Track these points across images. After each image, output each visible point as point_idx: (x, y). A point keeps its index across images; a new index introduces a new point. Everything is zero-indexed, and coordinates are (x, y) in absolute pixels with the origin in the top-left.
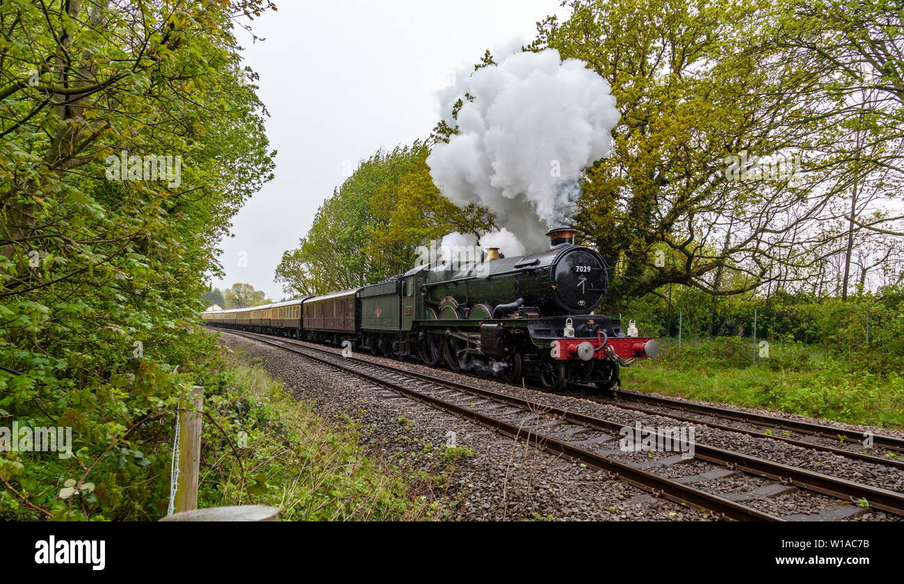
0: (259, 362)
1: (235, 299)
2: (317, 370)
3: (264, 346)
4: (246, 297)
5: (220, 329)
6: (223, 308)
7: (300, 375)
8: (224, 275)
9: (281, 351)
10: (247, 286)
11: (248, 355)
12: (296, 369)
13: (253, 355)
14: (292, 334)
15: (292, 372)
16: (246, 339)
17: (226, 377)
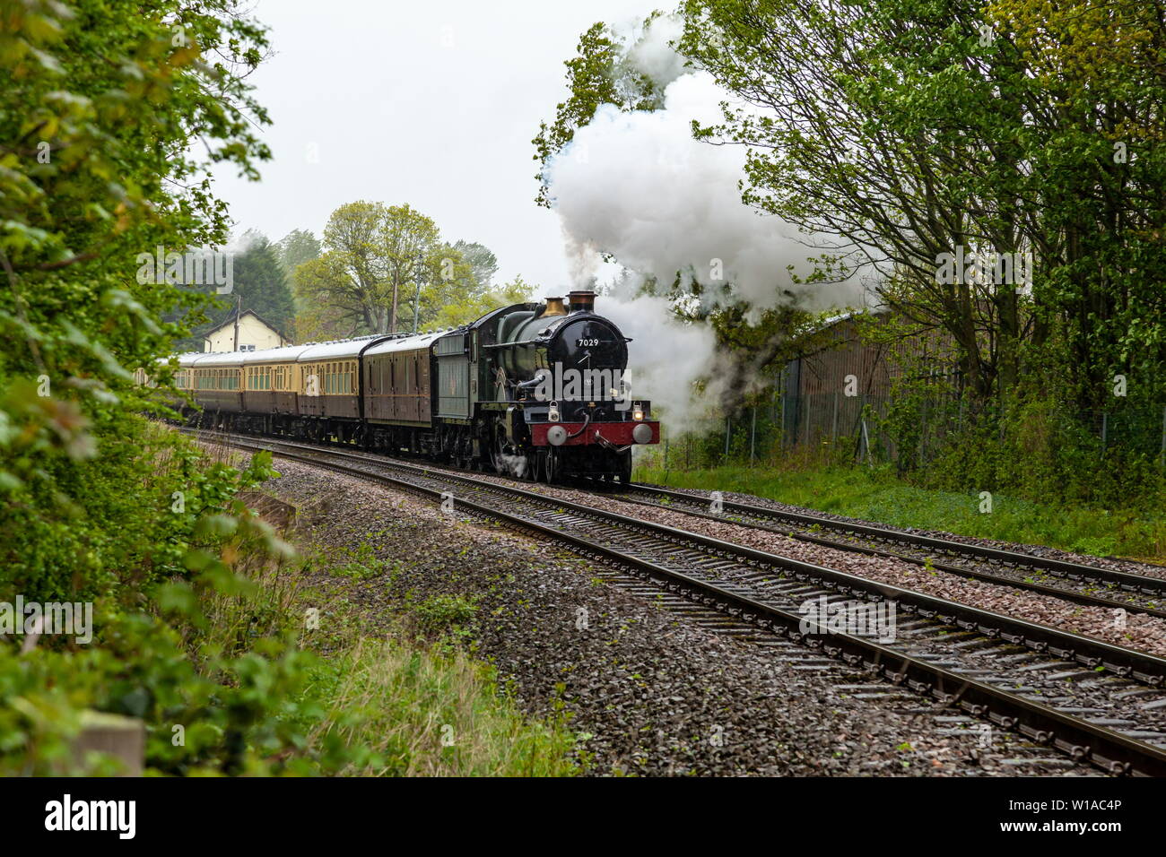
0: (461, 619)
1: (340, 289)
2: (759, 666)
3: (483, 535)
4: (400, 279)
5: (269, 445)
6: (287, 337)
7: (665, 689)
8: (265, 155)
9: (569, 565)
10: (402, 216)
11: (402, 585)
12: (650, 657)
13: (431, 582)
14: (347, 436)
15: (626, 677)
16: (398, 499)
17: (264, 681)
